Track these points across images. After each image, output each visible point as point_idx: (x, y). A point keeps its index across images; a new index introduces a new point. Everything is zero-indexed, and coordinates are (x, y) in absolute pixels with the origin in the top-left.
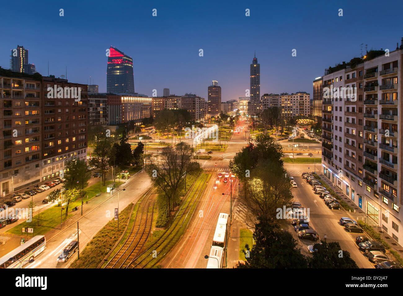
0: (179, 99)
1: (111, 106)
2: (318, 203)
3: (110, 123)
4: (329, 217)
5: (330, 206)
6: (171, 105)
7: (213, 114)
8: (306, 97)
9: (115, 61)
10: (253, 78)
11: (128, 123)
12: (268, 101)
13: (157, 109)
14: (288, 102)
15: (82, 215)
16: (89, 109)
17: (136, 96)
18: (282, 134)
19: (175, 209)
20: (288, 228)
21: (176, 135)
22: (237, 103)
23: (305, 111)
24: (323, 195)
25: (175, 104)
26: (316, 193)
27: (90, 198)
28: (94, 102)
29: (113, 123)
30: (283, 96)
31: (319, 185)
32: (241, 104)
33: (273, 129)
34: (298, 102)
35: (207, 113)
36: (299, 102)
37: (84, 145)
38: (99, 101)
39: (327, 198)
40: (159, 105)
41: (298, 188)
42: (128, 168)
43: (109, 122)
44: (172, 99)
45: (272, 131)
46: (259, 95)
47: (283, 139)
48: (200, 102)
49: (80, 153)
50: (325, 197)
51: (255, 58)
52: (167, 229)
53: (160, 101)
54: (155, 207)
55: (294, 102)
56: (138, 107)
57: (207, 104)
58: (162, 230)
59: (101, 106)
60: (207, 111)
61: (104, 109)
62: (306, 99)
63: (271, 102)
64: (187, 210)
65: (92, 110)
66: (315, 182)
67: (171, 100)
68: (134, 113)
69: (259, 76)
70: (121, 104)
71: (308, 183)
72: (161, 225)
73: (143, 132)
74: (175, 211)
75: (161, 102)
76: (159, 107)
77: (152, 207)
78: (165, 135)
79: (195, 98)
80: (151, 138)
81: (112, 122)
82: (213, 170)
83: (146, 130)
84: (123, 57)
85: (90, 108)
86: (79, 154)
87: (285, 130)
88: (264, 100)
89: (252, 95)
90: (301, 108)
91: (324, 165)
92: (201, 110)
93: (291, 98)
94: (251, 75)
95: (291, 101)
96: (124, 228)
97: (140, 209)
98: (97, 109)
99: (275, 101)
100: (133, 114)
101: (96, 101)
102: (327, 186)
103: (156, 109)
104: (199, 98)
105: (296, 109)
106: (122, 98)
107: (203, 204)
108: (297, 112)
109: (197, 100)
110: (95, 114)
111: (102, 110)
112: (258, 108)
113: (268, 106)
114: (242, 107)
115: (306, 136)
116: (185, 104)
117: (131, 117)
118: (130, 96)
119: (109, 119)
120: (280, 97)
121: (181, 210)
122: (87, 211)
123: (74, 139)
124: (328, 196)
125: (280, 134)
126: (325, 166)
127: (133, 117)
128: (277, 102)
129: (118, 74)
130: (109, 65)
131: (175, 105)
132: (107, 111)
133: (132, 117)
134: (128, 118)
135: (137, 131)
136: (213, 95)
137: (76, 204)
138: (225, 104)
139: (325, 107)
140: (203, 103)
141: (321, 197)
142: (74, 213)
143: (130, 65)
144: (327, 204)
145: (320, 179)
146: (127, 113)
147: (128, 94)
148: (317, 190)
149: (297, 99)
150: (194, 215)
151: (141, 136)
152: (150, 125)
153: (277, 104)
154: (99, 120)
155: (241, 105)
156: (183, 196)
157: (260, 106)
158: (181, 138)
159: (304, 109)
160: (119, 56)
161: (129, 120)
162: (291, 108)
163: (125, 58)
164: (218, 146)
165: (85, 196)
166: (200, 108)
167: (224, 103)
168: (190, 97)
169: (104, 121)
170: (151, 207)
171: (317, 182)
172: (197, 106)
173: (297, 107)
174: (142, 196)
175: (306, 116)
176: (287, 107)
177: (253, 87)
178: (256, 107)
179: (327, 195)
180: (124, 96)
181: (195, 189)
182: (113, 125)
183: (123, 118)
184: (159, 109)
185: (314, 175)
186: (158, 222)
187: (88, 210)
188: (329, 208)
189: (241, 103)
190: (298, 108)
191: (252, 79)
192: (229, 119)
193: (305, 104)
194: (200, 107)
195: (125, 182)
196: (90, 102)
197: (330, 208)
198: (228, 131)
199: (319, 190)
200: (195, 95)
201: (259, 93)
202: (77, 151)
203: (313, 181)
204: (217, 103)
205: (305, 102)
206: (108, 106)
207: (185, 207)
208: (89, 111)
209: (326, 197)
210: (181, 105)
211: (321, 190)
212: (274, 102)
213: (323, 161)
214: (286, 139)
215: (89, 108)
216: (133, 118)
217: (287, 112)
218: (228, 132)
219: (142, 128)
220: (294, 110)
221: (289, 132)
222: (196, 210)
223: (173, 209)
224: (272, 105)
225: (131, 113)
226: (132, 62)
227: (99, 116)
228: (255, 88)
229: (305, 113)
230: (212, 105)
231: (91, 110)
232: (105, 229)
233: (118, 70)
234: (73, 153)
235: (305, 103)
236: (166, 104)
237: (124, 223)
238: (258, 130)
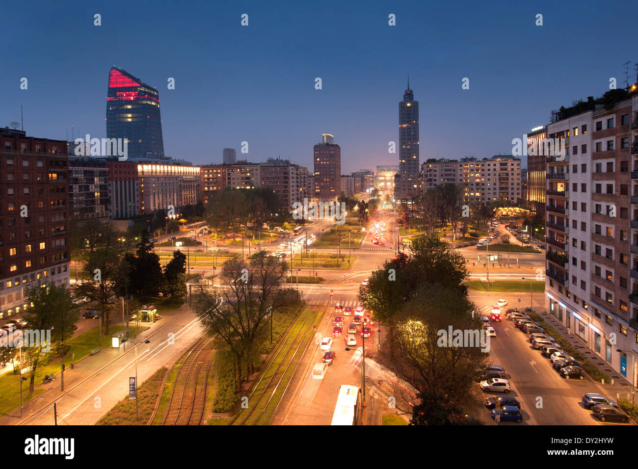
0: (254, 168)
1: (116, 182)
2: (538, 366)
3: (115, 214)
4: (560, 392)
5: (563, 372)
6: (240, 181)
7: (325, 197)
8: (512, 165)
9: (122, 95)
10: (404, 128)
11: (152, 215)
12: (435, 173)
13: (211, 189)
14: (477, 175)
15: (63, 390)
16: (71, 188)
17: (168, 164)
18: (464, 235)
19: (251, 378)
20: (478, 412)
21: (250, 237)
22: (372, 177)
23: (510, 191)
24: (548, 351)
25: (248, 178)
26: (534, 348)
27: (79, 358)
28: (83, 176)
29: (122, 215)
30: (466, 163)
31: (540, 333)
32: (381, 178)
33: (447, 226)
34: (498, 174)
35: (312, 195)
36: (499, 175)
37: (62, 257)
38: (92, 172)
39: (557, 357)
40: (216, 181)
41: (498, 339)
42: (155, 301)
43: (113, 213)
44: (240, 169)
45: (445, 230)
46: (417, 160)
47: (466, 246)
48: (297, 174)
49: (56, 272)
50: (552, 355)
51: (408, 89)
52: (235, 416)
53: (217, 173)
54: (210, 374)
55: (489, 175)
56: (171, 184)
57: (312, 179)
58: (225, 418)
59: (96, 183)
60: (312, 192)
61: (103, 188)
62: (512, 170)
63: (442, 175)
64: (276, 380)
65: (78, 190)
66: (532, 327)
67: (238, 170)
68: (164, 196)
69: (417, 124)
70: (138, 178)
71: (518, 329)
72: (223, 409)
73: (183, 233)
74: (251, 383)
75: (219, 175)
76: (215, 183)
77: (205, 375)
78: (229, 238)
79: (288, 166)
80: (199, 244)
81: (120, 213)
82: (325, 305)
83: (190, 227)
84: (139, 87)
85: (74, 186)
86: (53, 274)
87: (471, 229)
88: (428, 171)
89: (403, 161)
90: (504, 186)
91: (549, 295)
92: (301, 189)
93: (483, 168)
94: (402, 122)
95: (483, 172)
96: (149, 414)
97: (180, 378)
98: (87, 188)
99: (449, 172)
100: (163, 197)
101: (85, 172)
102: (557, 334)
103: (209, 188)
104: (297, 167)
105: (492, 187)
106: (140, 168)
107: (307, 368)
108: (495, 193)
109: (291, 171)
110: (83, 197)
111: (99, 189)
112: (415, 186)
113: (435, 182)
114: (382, 184)
115: (513, 240)
116: (268, 178)
117: (159, 203)
118: (156, 163)
119: (113, 207)
120: (461, 166)
121: (264, 379)
122: (72, 382)
123: (42, 246)
124: (558, 354)
125: (462, 235)
126: (552, 297)
127: (163, 203)
128: (454, 175)
129: (130, 120)
130: (110, 103)
131: (248, 181)
132: (110, 192)
133: (161, 203)
134: (152, 205)
135: (172, 231)
136: (323, 161)
137: (50, 370)
138: (349, 178)
139: (551, 184)
140: (304, 178)
141: (545, 355)
142: (46, 387)
143: (153, 104)
144: (557, 368)
145: (541, 320)
146: (149, 195)
147: (150, 159)
148: (536, 342)
149: (495, 170)
150: (288, 389)
151: (179, 240)
152: (197, 218)
153: (454, 178)
154: (92, 210)
155: (381, 181)
156: (267, 353)
157: (419, 183)
158: (261, 243)
159: (510, 189)
160: (131, 85)
161: (155, 210)
162: (483, 187)
163: (143, 89)
164: (335, 257)
165: (68, 354)
166: (298, 186)
167: (348, 176)
168: (278, 165)
169: (104, 210)
170: (203, 374)
171: (535, 328)
172: (292, 183)
173: (495, 184)
174: (183, 353)
175: (512, 201)
176: (475, 185)
177: (404, 147)
178: (411, 184)
179: (556, 351)
180: (142, 163)
181: (291, 340)
182: (122, 218)
183: (142, 205)
184: (215, 188)
185: (530, 313)
186: (217, 403)
187: (76, 380)
188: (561, 375)
189: (380, 176)
190: (497, 186)
191: (402, 129)
192: (356, 208)
193: (510, 179)
194: (299, 185)
195: (149, 328)
196: (74, 175)
197: (563, 375)
198: (356, 229)
199: (539, 343)
200: (287, 162)
201: (418, 157)
202: (49, 268)
203: (528, 325)
204: (334, 177)
205: (510, 174)
206: (110, 182)
207: (270, 373)
208: (73, 191)
209: (555, 355)
210: (259, 181)
211: (544, 341)
212: (448, 175)
213: (547, 287)
214: (473, 245)
215: (72, 186)
216: (163, 205)
217: (475, 194)
218: (356, 231)
219: (181, 224)
220: (489, 189)
221: (478, 232)
222: (293, 379)
223: (248, 379)
224: (444, 180)
225: (159, 196)
226: (157, 97)
227: (93, 202)
228: (409, 147)
229: (510, 196)
230: (322, 181)
231: (76, 189)
232: (111, 417)
233: (129, 113)
234: (41, 273)
235: (510, 177)
236: (229, 179)
237: (148, 405)
238: (417, 228)
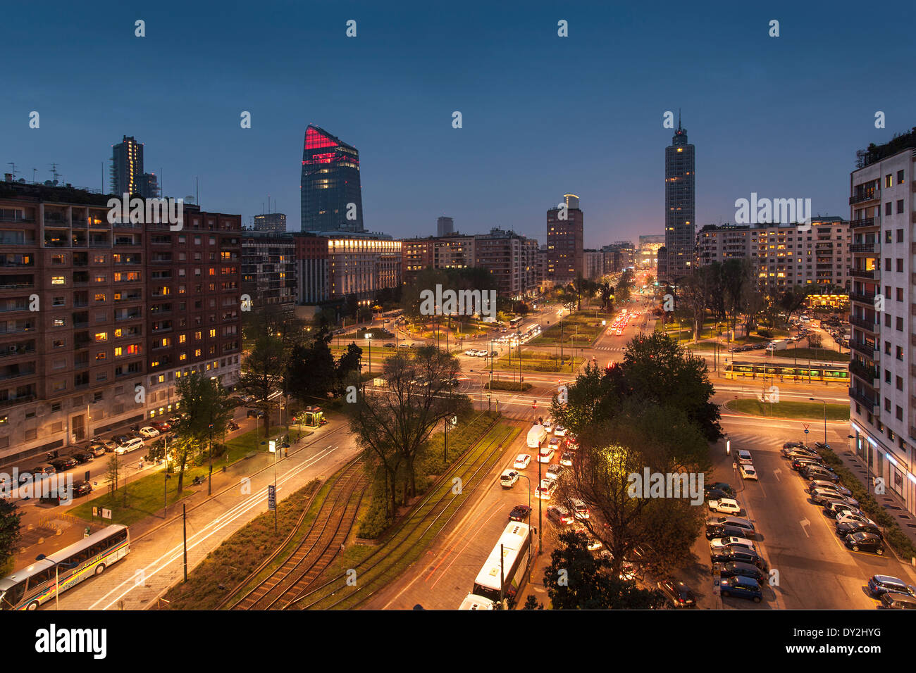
0: (468, 242)
1: (304, 261)
2: (814, 528)
3: (302, 299)
4: (837, 569)
5: (850, 540)
6: (450, 258)
7: (561, 279)
8: (839, 231)
9: (318, 158)
10: (672, 183)
11: (342, 300)
12: (714, 245)
13: (415, 268)
14: (780, 247)
15: (210, 494)
16: (254, 268)
17: (363, 239)
18: (748, 334)
19: (412, 502)
21: (454, 330)
22: (632, 252)
23: (835, 270)
24: (833, 508)
25: (460, 254)
26: (813, 501)
27: (233, 461)
28: (267, 254)
29: (309, 300)
30: (762, 230)
31: (831, 481)
32: (645, 253)
33: (725, 320)
34: (814, 245)
35: (543, 276)
36: (817, 247)
37: (233, 347)
38: (277, 250)
39: (845, 518)
40: (420, 259)
41: (760, 484)
42: (323, 402)
43: (300, 298)
44: (450, 243)
45: (721, 326)
46: (692, 225)
47: (749, 349)
48: (523, 249)
49: (227, 363)
50: (838, 514)
51: (680, 128)
52: (382, 545)
53: (422, 248)
54: (366, 492)
55: (800, 246)
56: (367, 263)
57: (543, 255)
58: (370, 545)
59: (281, 262)
60: (544, 272)
61: (289, 268)
62: (839, 238)
63: (725, 248)
64: (440, 507)
65: (261, 271)
66: (818, 471)
67: (448, 244)
68: (358, 278)
69: (692, 177)
70: (328, 256)
71: (797, 473)
72: (368, 534)
73: (376, 323)
74: (410, 508)
75: (425, 251)
76: (419, 262)
77: (360, 493)
78: (427, 330)
79: (510, 238)
80: (392, 336)
81: (307, 298)
82: (527, 419)
83: (387, 316)
84: (337, 147)
85: (258, 266)
86: (223, 365)
87: (761, 324)
88: (703, 243)
89: (671, 229)
90: (824, 262)
91: (853, 425)
92: (528, 268)
93: (790, 236)
94: (669, 175)
95: (790, 243)
96: (289, 530)
97: (332, 494)
98: (272, 268)
99: (737, 244)
100: (356, 278)
101: (270, 250)
102: (857, 485)
103: (412, 267)
104: (523, 240)
105: (805, 264)
106: (330, 243)
107: (481, 497)
108: (809, 274)
109: (514, 245)
110: (267, 279)
111: (284, 270)
112: (688, 263)
113: (714, 258)
114: (647, 261)
115: (829, 343)
116: (484, 254)
117: (351, 286)
118: (349, 238)
119: (300, 290)
120: (754, 234)
121: (427, 504)
122: (221, 487)
123: (213, 333)
124: (848, 513)
125: (745, 334)
126: (859, 430)
127: (356, 285)
128: (744, 248)
129: (326, 187)
130: (305, 168)
131: (459, 258)
132: (296, 272)
133: (354, 286)
134: (343, 289)
135: (364, 320)
136: (559, 231)
137: (203, 471)
138: (596, 253)
139: (858, 260)
140: (533, 253)
141: (829, 514)
142: (194, 489)
143: (352, 166)
144: (842, 533)
145: (838, 462)
146: (340, 276)
147: (352, 234)
148: (817, 493)
149: (809, 239)
150: (452, 520)
151: (369, 331)
152: (395, 304)
153: (744, 251)
154: (277, 293)
155: (645, 257)
156: (438, 474)
157: (693, 260)
158: (466, 338)
159: (834, 266)
160: (328, 145)
161: (347, 294)
162: (790, 264)
163: (341, 149)
164: (555, 359)
165: (223, 456)
166: (523, 264)
167: (594, 251)
168: (497, 237)
169: (289, 294)
170: (359, 491)
171: (823, 472)
172: (516, 260)
173: (809, 260)
174: (343, 465)
175: (838, 285)
176: (776, 261)
177: (672, 209)
178: (681, 261)
179: (846, 509)
180: (333, 238)
181: (472, 460)
182: (309, 304)
183: (333, 288)
184: (420, 267)
185: (822, 451)
186: (364, 525)
187: (225, 484)
188: (846, 545)
189: (644, 250)
190: (814, 263)
191: (670, 187)
192: (598, 294)
193: (835, 253)
194: (526, 263)
195: (313, 433)
196: (258, 253)
197: (849, 546)
198: (594, 322)
199: (822, 494)
200: (510, 233)
201: (692, 222)
202: (219, 359)
203: (813, 467)
204: (573, 252)
205: (835, 244)
206: (297, 261)
207: (436, 499)
208: (256, 272)
209: (843, 515)
210: (473, 258)
211: (833, 494)
212: (734, 247)
213: (853, 415)
214: (762, 348)
215: (256, 266)
216: (356, 288)
217: (776, 275)
218: (593, 325)
219: (376, 311)
220: (800, 267)
221: (774, 329)
222: (460, 508)
223: (405, 503)
224: (728, 255)
225: (351, 278)
226: (357, 159)
227: (278, 284)
228: (679, 209)
229: (835, 278)
230: (558, 258)
231: (260, 270)
232: (249, 529)
233: (325, 179)
234: (211, 364)
235: (835, 249)
236: (437, 255)
237: (291, 520)
238: (679, 321)
